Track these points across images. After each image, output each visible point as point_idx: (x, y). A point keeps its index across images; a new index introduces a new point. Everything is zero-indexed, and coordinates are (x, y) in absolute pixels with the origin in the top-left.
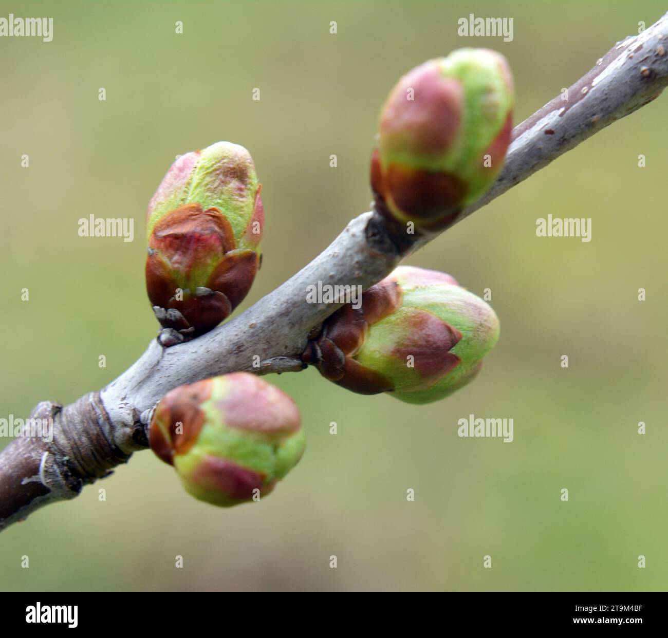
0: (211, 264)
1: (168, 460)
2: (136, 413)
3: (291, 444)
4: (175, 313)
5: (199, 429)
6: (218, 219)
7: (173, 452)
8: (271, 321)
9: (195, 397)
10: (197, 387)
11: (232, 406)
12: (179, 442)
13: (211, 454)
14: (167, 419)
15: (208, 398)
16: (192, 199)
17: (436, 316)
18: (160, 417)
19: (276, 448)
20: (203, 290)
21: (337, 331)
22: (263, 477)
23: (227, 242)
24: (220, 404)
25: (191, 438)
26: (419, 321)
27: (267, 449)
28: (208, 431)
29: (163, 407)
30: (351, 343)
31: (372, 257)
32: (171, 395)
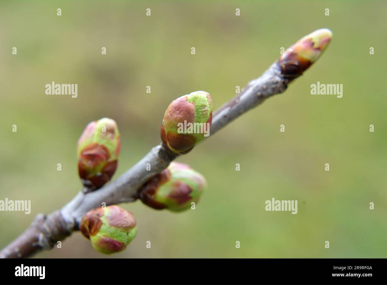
0: (102, 164)
1: (88, 237)
2: (75, 219)
3: (133, 232)
4: (89, 182)
5: (100, 226)
6: (104, 148)
7: (90, 235)
8: (124, 185)
9: (98, 215)
10: (98, 211)
11: (112, 218)
12: (92, 231)
13: (104, 236)
14: (88, 223)
15: (103, 215)
16: (95, 140)
17: (184, 183)
18: (85, 222)
19: (128, 233)
20: (99, 174)
21: (148, 188)
22: (123, 244)
23: (107, 156)
24: (107, 218)
25: (97, 230)
26: (177, 184)
27: (125, 234)
28: (103, 227)
29: (85, 218)
30: (153, 192)
31: (161, 162)
32: (89, 214)
